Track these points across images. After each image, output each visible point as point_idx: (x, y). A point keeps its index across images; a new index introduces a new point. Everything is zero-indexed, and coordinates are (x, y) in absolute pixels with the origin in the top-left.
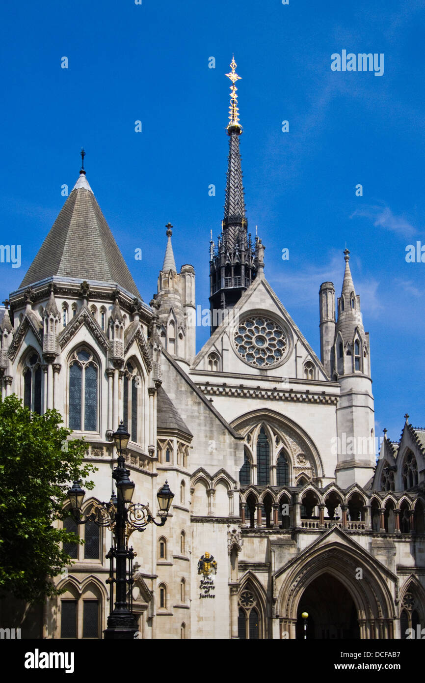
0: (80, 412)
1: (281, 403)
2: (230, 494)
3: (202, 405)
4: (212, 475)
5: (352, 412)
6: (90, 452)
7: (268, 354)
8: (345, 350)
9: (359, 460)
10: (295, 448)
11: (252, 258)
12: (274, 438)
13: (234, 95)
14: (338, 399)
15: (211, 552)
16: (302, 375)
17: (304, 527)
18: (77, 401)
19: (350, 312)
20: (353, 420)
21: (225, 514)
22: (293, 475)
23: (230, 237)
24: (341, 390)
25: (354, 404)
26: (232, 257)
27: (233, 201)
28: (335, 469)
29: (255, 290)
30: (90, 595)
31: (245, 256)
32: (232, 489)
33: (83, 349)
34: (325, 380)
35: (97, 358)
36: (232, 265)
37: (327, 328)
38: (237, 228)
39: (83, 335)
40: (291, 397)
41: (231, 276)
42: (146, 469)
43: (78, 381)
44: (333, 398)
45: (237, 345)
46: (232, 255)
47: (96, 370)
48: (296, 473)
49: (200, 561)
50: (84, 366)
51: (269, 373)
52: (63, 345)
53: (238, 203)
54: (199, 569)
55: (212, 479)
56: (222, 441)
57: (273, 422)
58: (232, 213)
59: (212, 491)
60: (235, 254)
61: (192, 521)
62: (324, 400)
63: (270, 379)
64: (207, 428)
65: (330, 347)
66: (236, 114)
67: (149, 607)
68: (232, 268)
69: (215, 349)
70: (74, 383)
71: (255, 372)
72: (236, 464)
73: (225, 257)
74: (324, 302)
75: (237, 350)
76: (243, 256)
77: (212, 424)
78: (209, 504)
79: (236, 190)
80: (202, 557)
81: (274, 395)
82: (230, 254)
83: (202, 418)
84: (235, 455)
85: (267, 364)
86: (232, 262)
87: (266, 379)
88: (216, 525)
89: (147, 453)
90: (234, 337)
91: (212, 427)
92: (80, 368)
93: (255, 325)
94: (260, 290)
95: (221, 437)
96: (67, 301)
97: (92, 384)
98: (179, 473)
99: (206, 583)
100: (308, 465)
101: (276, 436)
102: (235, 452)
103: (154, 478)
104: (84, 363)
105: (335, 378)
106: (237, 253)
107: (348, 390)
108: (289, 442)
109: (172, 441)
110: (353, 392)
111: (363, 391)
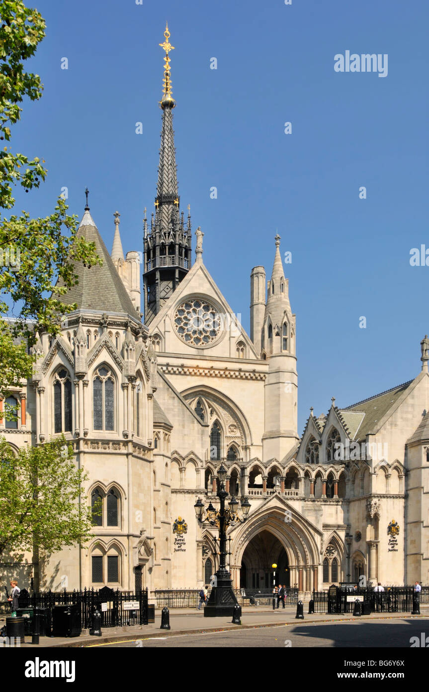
0: (101, 416)
1: (216, 379)
2: (197, 470)
3: (176, 398)
4: (183, 456)
5: (279, 388)
6: (111, 447)
7: (204, 334)
8: (274, 331)
9: (284, 431)
10: (227, 419)
11: (185, 236)
12: (209, 410)
13: (167, 67)
14: (267, 375)
15: (184, 517)
16: (235, 354)
17: (251, 495)
18: (99, 408)
19: (280, 296)
20: (279, 395)
21: (193, 487)
22: (225, 443)
23: (164, 216)
24: (269, 368)
25: (281, 381)
26: (167, 237)
27: (167, 179)
28: (261, 438)
29: (194, 275)
30: (113, 552)
31: (179, 235)
32: (200, 467)
33: (104, 367)
34: (255, 359)
35: (114, 373)
36: (167, 244)
37: (258, 310)
38: (171, 206)
39: (104, 356)
40: (225, 374)
41: (165, 254)
42: (145, 457)
43: (99, 392)
44: (262, 375)
45: (177, 326)
46: (167, 235)
47: (113, 383)
48: (227, 442)
49: (175, 524)
50: (104, 381)
51: (206, 353)
52: (89, 365)
53: (171, 181)
54: (174, 530)
55: (184, 459)
56: (192, 428)
57: (208, 396)
58: (166, 192)
59: (184, 469)
60: (169, 233)
61: (172, 492)
62: (256, 377)
63: (207, 359)
64: (180, 418)
65: (260, 328)
66: (170, 87)
67: (150, 560)
68: (167, 247)
69: (158, 331)
70: (97, 393)
71: (193, 351)
72: (202, 447)
73: (160, 236)
74: (255, 285)
75: (177, 331)
76: (177, 236)
77: (184, 414)
78: (181, 479)
79: (169, 167)
80: (176, 521)
81: (211, 373)
82: (165, 234)
83: (176, 410)
84: (202, 440)
85: (203, 343)
86: (167, 242)
87: (203, 358)
88: (187, 495)
89: (147, 445)
90: (174, 319)
91: (184, 417)
92: (101, 382)
93: (193, 307)
94: (198, 275)
95: (191, 425)
96: (90, 328)
97: (110, 393)
98: (165, 458)
99: (179, 540)
100: (238, 434)
101: (211, 409)
102: (202, 437)
103: (152, 463)
104: (104, 378)
105: (264, 357)
106: (172, 233)
107: (276, 368)
108: (222, 414)
109: (159, 432)
110: (281, 370)
111: (290, 369)
